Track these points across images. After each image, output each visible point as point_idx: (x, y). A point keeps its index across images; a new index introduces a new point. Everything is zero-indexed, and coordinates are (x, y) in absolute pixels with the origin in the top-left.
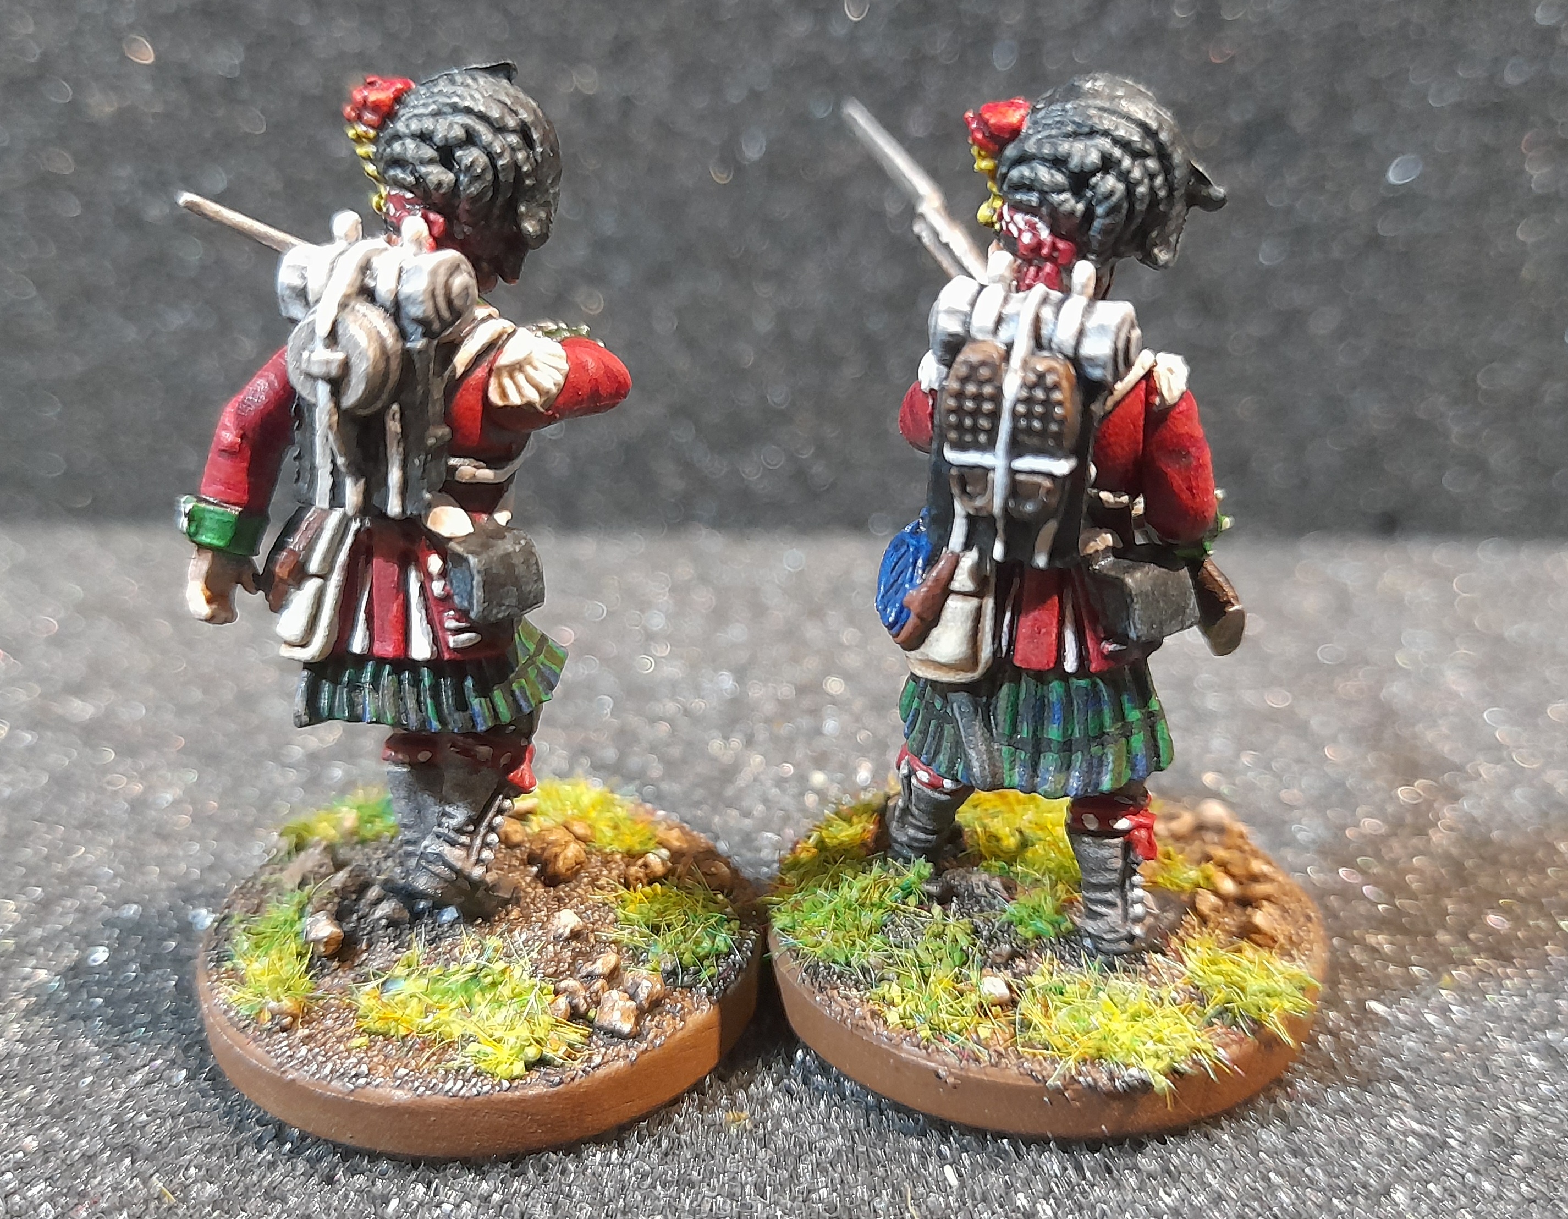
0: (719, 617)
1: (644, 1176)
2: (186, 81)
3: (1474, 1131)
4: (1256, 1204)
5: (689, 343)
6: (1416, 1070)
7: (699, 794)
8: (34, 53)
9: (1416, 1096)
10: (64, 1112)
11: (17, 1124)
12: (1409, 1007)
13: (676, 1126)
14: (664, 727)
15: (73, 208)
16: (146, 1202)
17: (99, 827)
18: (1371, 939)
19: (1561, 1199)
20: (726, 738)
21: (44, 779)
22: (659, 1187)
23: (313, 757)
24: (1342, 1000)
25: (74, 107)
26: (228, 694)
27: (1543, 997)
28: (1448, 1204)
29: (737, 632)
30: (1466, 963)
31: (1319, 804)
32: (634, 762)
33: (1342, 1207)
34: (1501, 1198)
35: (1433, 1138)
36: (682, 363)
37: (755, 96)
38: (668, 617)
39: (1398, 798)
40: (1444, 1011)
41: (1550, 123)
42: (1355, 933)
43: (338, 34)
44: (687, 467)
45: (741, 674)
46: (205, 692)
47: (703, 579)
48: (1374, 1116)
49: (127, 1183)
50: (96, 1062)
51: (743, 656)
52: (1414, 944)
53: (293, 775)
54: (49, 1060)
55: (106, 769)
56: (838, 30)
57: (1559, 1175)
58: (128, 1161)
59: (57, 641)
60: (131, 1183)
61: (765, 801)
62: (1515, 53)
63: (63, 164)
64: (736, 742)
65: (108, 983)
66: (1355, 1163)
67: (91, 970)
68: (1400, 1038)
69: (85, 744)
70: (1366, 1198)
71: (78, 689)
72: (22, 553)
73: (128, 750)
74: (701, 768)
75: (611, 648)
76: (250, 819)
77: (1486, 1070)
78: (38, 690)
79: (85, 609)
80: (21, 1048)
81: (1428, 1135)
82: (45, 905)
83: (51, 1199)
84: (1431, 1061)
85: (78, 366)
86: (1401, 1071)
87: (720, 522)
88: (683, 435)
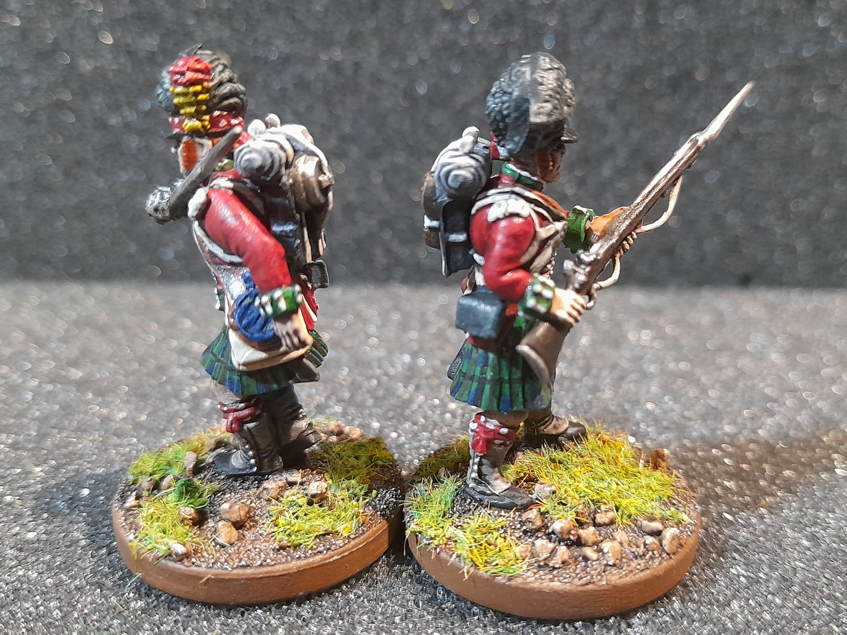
0: (404, 327)
1: (359, 597)
2: (129, 53)
3: (773, 575)
4: (662, 609)
5: (390, 188)
6: (746, 547)
7: (391, 414)
8: (50, 38)
9: (745, 558)
10: (66, 567)
11: (42, 573)
12: (743, 516)
13: (375, 573)
14: (375, 382)
15: (71, 119)
16: (108, 609)
17: (85, 431)
18: (727, 483)
19: (814, 607)
20: (405, 387)
21: (57, 407)
22: (366, 602)
23: (194, 396)
24: (710, 513)
25: (72, 66)
26: (152, 364)
27: (811, 511)
28: (758, 609)
29: (414, 335)
30: (774, 495)
31: (703, 418)
32: (359, 398)
33: (706, 611)
34: (785, 606)
35: (752, 578)
36: (385, 198)
37: (422, 62)
38: (378, 328)
39: (744, 415)
40: (762, 517)
41: (826, 77)
42: (719, 480)
43: (209, 29)
44: (388, 251)
45: (414, 355)
46: (140, 364)
47: (396, 308)
48: (724, 568)
49: (98, 600)
50: (83, 543)
51: (415, 346)
52: (748, 485)
53: (184, 405)
54: (59, 543)
55: (89, 403)
56: (465, 28)
57: (814, 596)
58: (99, 590)
59: (64, 340)
60: (100, 600)
61: (425, 417)
62: (808, 41)
63: (67, 97)
64: (411, 388)
65: (88, 506)
66: (713, 590)
67: (80, 500)
68: (739, 531)
69: (78, 390)
70: (718, 607)
71: (74, 363)
72: (45, 297)
73: (100, 392)
74: (393, 401)
75: (348, 343)
76: (162, 427)
77: (780, 546)
78: (53, 364)
79: (77, 324)
80: (44, 537)
81: (750, 577)
82: (57, 468)
83: (60, 608)
84: (753, 541)
85: (74, 200)
86: (738, 547)
87: (405, 280)
88: (387, 235)
